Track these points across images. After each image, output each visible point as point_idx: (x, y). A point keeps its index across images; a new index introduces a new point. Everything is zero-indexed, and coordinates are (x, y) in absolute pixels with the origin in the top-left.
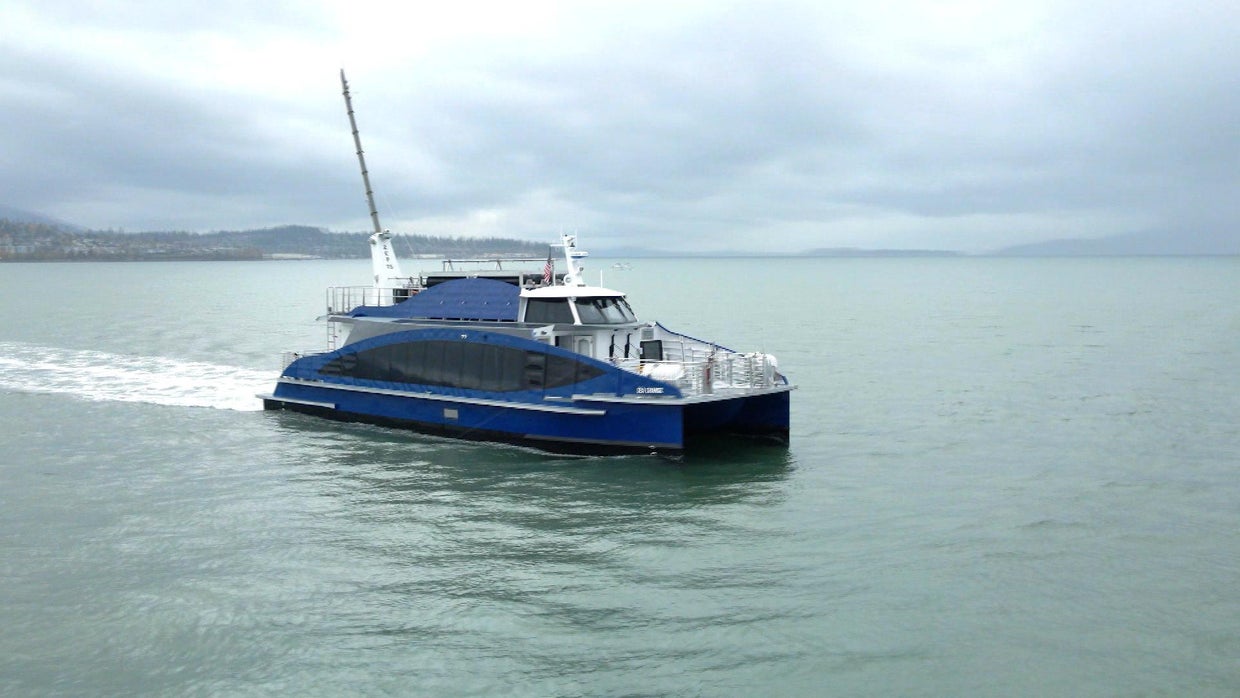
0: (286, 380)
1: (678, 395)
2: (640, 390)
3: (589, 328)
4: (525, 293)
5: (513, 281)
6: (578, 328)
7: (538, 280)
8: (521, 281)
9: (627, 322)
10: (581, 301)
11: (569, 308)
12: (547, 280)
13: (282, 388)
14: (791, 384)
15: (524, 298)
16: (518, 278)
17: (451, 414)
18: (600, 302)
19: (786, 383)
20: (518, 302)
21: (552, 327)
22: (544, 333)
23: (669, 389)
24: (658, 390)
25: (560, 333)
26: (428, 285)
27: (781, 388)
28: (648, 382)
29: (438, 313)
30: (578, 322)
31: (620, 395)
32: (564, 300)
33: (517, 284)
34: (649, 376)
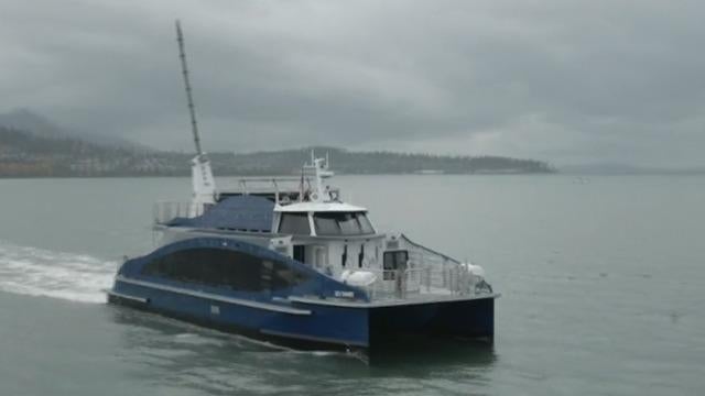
0: (122, 279)
1: (367, 301)
2: (337, 293)
3: (323, 238)
4: (278, 208)
5: (271, 197)
6: (314, 238)
7: (294, 197)
8: (277, 198)
9: (362, 233)
10: (318, 215)
11: (308, 221)
12: (301, 197)
13: (119, 286)
14: (495, 292)
15: (278, 213)
16: (274, 195)
17: (215, 310)
18: (339, 217)
19: (491, 291)
20: (272, 216)
21: (290, 237)
22: (281, 242)
23: (359, 293)
24: (350, 294)
25: (296, 243)
26: (220, 201)
27: (484, 295)
28: (344, 287)
29: (222, 225)
30: (313, 233)
31: (323, 298)
32: (305, 214)
33: (274, 200)
34: (345, 282)
